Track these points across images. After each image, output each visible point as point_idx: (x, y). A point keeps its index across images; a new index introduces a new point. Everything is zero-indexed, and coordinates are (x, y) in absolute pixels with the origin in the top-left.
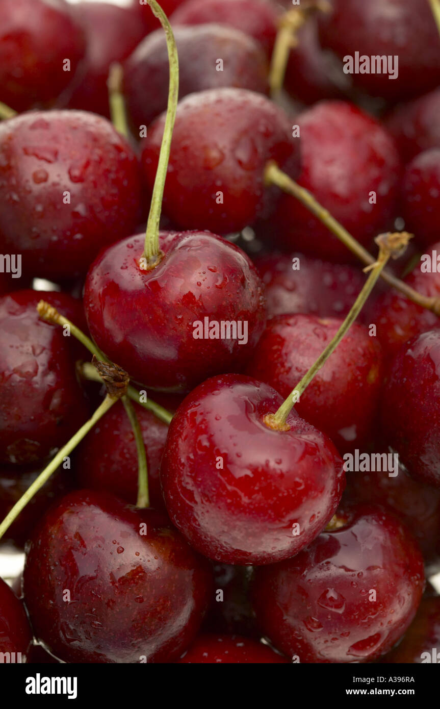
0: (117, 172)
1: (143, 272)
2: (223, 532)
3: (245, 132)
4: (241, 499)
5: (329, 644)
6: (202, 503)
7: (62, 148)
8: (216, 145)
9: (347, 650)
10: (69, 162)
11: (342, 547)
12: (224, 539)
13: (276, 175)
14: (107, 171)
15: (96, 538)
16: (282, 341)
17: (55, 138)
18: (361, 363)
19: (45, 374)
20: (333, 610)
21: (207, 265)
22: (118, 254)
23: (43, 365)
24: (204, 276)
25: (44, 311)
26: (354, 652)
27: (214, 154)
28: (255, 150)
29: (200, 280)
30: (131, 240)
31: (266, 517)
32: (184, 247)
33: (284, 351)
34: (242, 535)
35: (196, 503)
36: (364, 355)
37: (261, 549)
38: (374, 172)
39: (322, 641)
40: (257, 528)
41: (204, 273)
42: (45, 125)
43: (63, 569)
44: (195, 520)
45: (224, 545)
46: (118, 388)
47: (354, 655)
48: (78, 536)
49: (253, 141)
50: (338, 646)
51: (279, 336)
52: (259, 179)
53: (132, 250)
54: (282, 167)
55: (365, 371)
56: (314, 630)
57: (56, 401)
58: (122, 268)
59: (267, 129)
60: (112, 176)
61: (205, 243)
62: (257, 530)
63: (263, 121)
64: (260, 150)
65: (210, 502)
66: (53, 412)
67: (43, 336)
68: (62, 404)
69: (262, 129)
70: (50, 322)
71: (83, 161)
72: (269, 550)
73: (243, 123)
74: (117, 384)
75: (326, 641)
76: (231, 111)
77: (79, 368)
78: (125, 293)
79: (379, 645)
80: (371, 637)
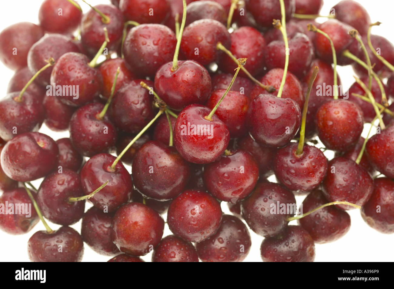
0: (169, 43)
1: (172, 72)
2: (190, 151)
3: (210, 32)
4: (194, 139)
5: (225, 191)
6: (183, 141)
7: (152, 35)
8: (200, 36)
9: (231, 194)
10: (153, 39)
11: (232, 161)
12: (190, 153)
13: (220, 46)
14: (166, 43)
15: (153, 154)
16: (216, 96)
17: (150, 32)
18: (241, 104)
19: (141, 103)
20: (226, 179)
21: (191, 69)
22: (165, 67)
23: (141, 101)
24: (189, 73)
25: (142, 84)
26: (233, 194)
27: (200, 39)
28: (213, 38)
29: (188, 74)
30: (170, 63)
31: (202, 146)
32: (185, 64)
33: (216, 99)
34: (195, 151)
35: (182, 141)
36: (242, 102)
37: (201, 157)
38: (256, 48)
39: (223, 190)
40: (200, 149)
41: (189, 72)
42: (147, 28)
43: (142, 163)
44: (181, 147)
45: (190, 155)
46: (162, 108)
47: (234, 196)
48: (148, 153)
49: (213, 36)
50: (228, 192)
51: (216, 95)
52: (214, 47)
53: (169, 66)
54: (223, 44)
55: (243, 107)
56: (221, 186)
57: (144, 112)
58: (166, 71)
59: (218, 31)
60: (167, 44)
61: (192, 63)
62: (199, 150)
63: (217, 29)
64: (215, 38)
65: (185, 141)
66: (143, 116)
67: (142, 92)
68: (146, 113)
69: (216, 31)
70: (145, 88)
71: (158, 39)
72: (204, 157)
73: (210, 29)
74: (162, 106)
75: (224, 190)
76: (207, 25)
77: (153, 103)
78: (166, 78)
79: (242, 193)
80: (239, 190)
